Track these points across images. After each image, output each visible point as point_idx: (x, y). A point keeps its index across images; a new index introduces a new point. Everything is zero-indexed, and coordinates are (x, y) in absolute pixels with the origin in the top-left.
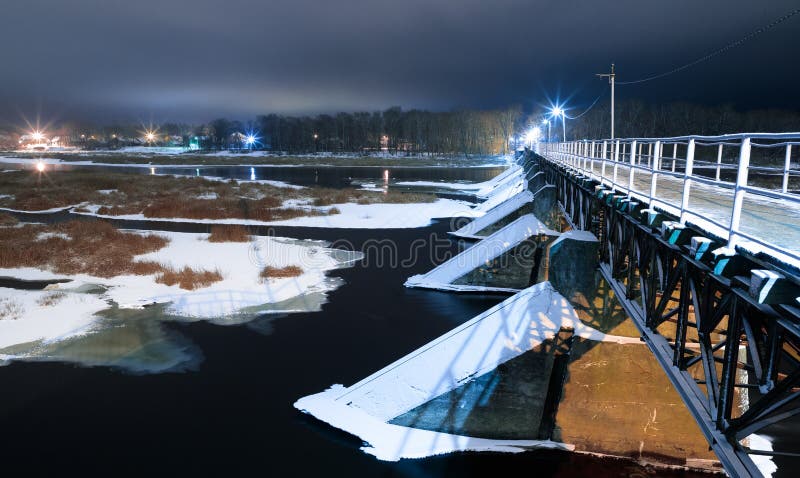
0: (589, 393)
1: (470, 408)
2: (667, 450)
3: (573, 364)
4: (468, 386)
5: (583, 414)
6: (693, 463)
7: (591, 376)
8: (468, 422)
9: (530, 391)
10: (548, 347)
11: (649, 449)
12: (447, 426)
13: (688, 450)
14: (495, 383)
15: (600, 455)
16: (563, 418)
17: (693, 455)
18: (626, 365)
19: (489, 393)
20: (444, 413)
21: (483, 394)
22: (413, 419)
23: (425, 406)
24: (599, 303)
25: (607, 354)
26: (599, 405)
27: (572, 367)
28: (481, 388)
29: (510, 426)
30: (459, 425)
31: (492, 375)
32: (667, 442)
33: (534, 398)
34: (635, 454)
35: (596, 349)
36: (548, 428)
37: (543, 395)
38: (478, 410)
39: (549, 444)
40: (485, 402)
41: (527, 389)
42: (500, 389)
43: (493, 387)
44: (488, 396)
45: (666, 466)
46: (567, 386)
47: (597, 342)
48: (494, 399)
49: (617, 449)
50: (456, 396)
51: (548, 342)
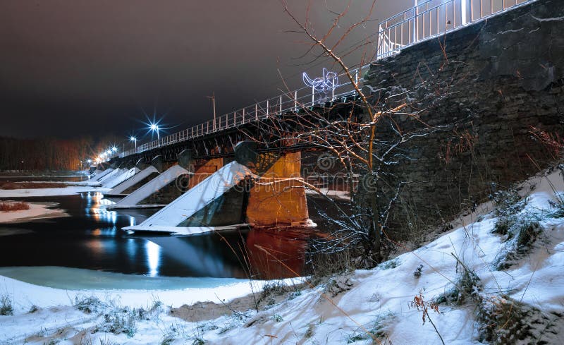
0: (258, 200)
1: (213, 214)
2: (285, 220)
3: (251, 189)
4: (211, 203)
5: (256, 210)
6: (293, 224)
7: (258, 193)
8: (212, 220)
9: (236, 202)
10: (242, 183)
11: (279, 221)
12: (204, 223)
13: (291, 219)
14: (223, 201)
15: (263, 226)
16: (249, 213)
17: (293, 221)
19: (221, 205)
21: (218, 206)
22: (188, 223)
23: (193, 216)
24: (258, 165)
26: (262, 205)
27: (251, 191)
28: (217, 204)
30: (208, 222)
31: (221, 197)
32: (285, 217)
33: (238, 205)
34: (275, 224)
36: (244, 218)
37: (241, 204)
38: (216, 214)
39: (245, 224)
40: (219, 209)
41: (235, 202)
42: (225, 203)
43: (222, 203)
44: (220, 207)
45: (285, 227)
46: (250, 199)
48: (223, 208)
49: (269, 223)
50: (207, 209)
51: (242, 181)
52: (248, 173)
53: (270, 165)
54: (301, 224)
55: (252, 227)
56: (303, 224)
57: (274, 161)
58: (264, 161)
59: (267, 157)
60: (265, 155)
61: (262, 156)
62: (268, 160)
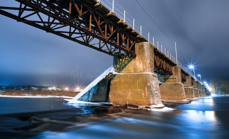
0: (115, 88)
1: (92, 95)
2: (134, 104)
3: (112, 81)
4: (92, 89)
5: (114, 94)
6: (140, 107)
7: (115, 84)
8: (92, 98)
9: (104, 89)
10: (107, 77)
11: (130, 104)
12: (88, 100)
13: (139, 103)
14: (97, 88)
15: (118, 106)
16: (110, 96)
17: (140, 105)
18: (123, 80)
20: (87, 97)
21: (94, 90)
22: (81, 99)
23: (84, 95)
24: (118, 66)
25: (119, 78)
26: (118, 91)
28: (94, 89)
29: (99, 99)
30: (90, 100)
31: (96, 86)
32: (133, 101)
33: (104, 91)
34: (126, 105)
35: (116, 77)
36: (107, 99)
37: (106, 90)
38: (94, 95)
39: (107, 103)
40: (95, 93)
41: (103, 88)
42: (98, 89)
43: (96, 89)
44: (95, 91)
45: (134, 108)
46: (111, 87)
47: (116, 75)
48: (96, 92)
49: (122, 104)
50: (89, 92)
51: (107, 76)
52: (111, 72)
53: (125, 65)
54: (147, 107)
55: (111, 105)
56: (149, 108)
57: (129, 62)
58: (121, 63)
59: (124, 60)
60: (122, 59)
61: (121, 60)
62: (124, 62)
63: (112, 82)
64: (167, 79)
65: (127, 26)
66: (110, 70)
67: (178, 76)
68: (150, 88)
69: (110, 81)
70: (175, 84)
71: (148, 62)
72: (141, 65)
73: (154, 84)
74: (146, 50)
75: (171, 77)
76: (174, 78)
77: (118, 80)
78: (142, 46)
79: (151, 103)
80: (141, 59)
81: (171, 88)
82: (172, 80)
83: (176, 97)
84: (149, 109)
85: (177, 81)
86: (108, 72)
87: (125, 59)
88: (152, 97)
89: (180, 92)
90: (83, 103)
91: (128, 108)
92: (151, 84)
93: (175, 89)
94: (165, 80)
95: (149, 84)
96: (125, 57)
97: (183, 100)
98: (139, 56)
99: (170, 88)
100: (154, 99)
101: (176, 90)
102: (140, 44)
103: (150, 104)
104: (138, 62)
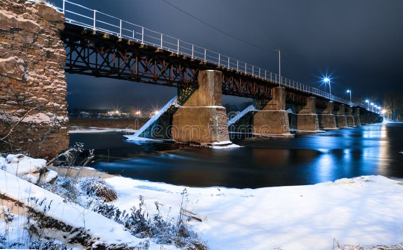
0: (177, 124)
1: (153, 130)
2: (196, 140)
4: (153, 124)
6: (202, 144)
7: (178, 118)
9: (165, 124)
11: (192, 141)
12: (149, 136)
13: (201, 140)
14: (158, 122)
15: (181, 143)
16: (173, 132)
17: (202, 142)
18: (185, 114)
20: (148, 133)
22: (143, 135)
24: (181, 97)
25: (181, 111)
27: (174, 116)
28: (156, 124)
29: (161, 136)
30: (151, 136)
32: (196, 138)
34: (189, 142)
35: (178, 110)
36: (170, 137)
39: (170, 140)
40: (156, 128)
42: (159, 124)
44: (157, 126)
45: (196, 146)
47: (178, 108)
49: (185, 141)
50: (151, 127)
51: (168, 109)
52: (174, 104)
53: (189, 97)
54: (209, 145)
55: (174, 142)
56: (211, 145)
57: (192, 93)
58: (185, 94)
60: (185, 90)
61: (184, 91)
62: (188, 93)
63: (175, 116)
64: (266, 105)
65: (183, 56)
66: (172, 102)
67: (279, 101)
68: (212, 124)
69: (172, 115)
70: (275, 112)
71: (212, 94)
72: (205, 98)
73: (217, 119)
74: (209, 80)
75: (270, 102)
76: (274, 103)
77: (180, 114)
78: (206, 75)
79: (213, 140)
80: (205, 90)
81: (269, 118)
82: (271, 106)
83: (275, 130)
84: (210, 147)
85: (277, 108)
86: (171, 105)
87: (188, 90)
88: (214, 133)
89: (281, 123)
90: (144, 139)
91: (191, 145)
92: (214, 119)
93: (274, 119)
94: (263, 106)
95: (211, 119)
96: (189, 87)
97: (283, 134)
98: (202, 87)
99: (267, 118)
100: (216, 136)
101: (274, 121)
102: (204, 72)
103: (212, 142)
104: (201, 94)
